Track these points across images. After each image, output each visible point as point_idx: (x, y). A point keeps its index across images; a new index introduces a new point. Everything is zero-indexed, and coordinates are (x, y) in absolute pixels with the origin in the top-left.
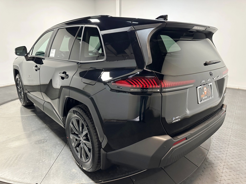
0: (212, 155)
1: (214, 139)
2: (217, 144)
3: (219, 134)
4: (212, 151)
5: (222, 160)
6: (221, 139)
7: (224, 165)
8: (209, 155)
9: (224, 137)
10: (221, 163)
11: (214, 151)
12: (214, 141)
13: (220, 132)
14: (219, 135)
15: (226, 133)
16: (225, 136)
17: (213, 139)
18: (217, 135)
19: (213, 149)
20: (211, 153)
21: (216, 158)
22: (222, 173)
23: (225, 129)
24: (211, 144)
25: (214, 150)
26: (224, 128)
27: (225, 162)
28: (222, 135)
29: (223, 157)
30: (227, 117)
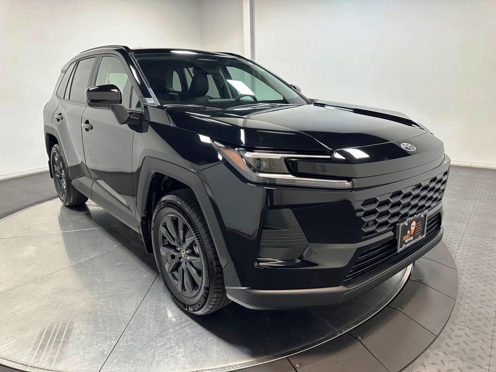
0: (465, 309)
1: (466, 275)
2: (472, 285)
3: (476, 264)
4: (463, 301)
5: (488, 320)
6: (481, 275)
7: (493, 332)
8: (457, 309)
9: (487, 270)
10: (487, 327)
11: (468, 301)
12: (464, 279)
13: (478, 260)
14: (476, 267)
15: (489, 262)
16: (488, 268)
17: (462, 274)
18: (471, 266)
19: (466, 297)
20: (460, 305)
21: (473, 315)
22: (491, 348)
23: (487, 253)
24: (460, 286)
25: (468, 298)
26: (485, 252)
27: (494, 325)
28: (480, 266)
29: (489, 313)
30: (489, 228)
